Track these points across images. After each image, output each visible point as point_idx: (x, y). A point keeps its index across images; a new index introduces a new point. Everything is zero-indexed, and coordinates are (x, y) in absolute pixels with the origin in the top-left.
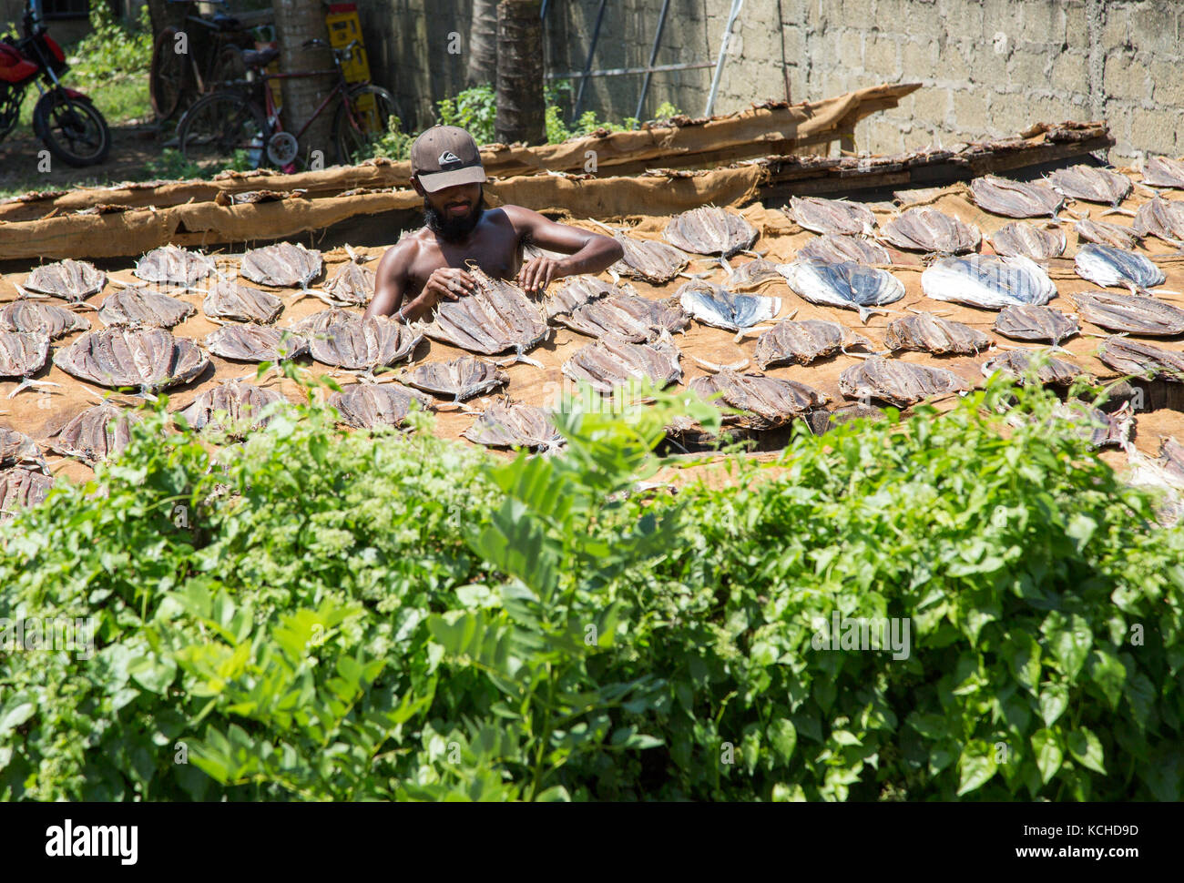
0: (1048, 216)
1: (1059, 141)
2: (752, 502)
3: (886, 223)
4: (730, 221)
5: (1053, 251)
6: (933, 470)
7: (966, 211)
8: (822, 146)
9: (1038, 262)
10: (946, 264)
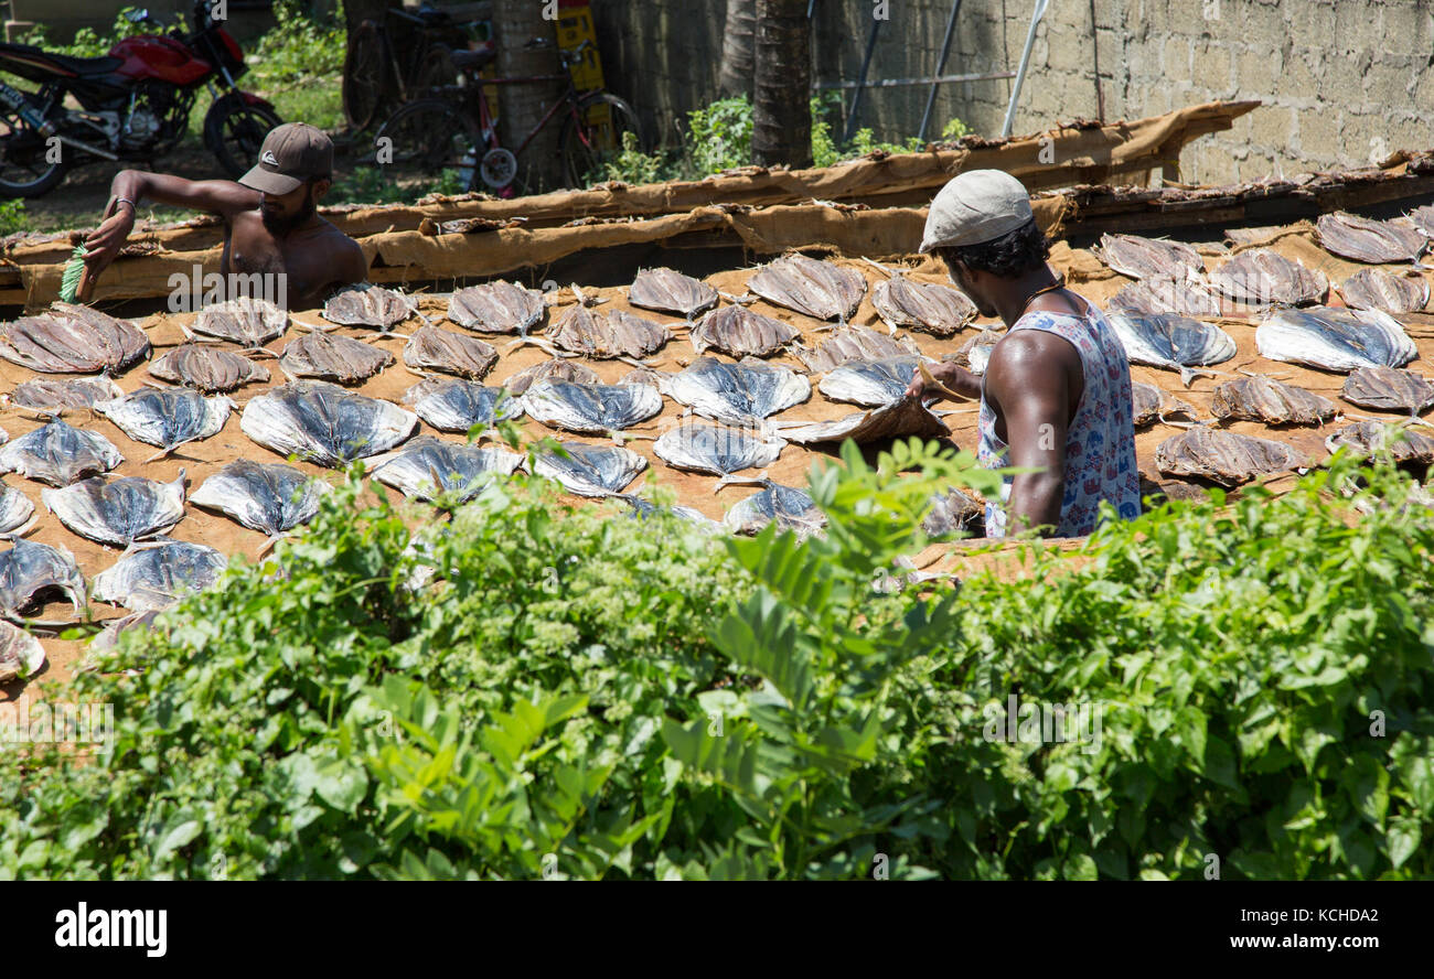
0: (1409, 261)
1: (1424, 172)
3: (1215, 266)
5: (1413, 304)
7: (1310, 254)
8: (1141, 174)
9: (1394, 316)
10: (1285, 318)
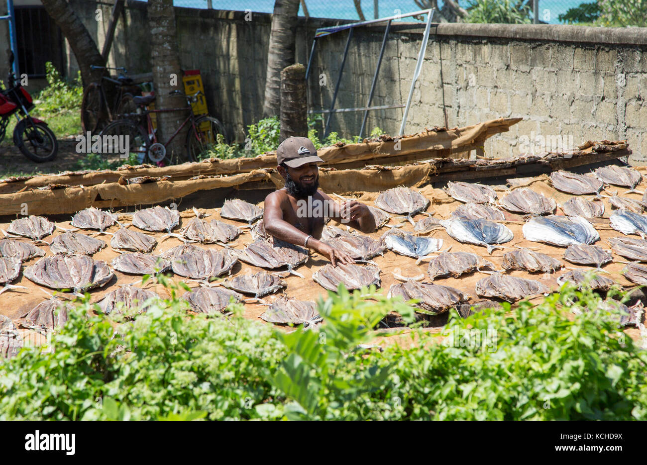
0: (594, 194)
1: (600, 151)
2: (426, 357)
3: (502, 196)
4: (414, 195)
5: (597, 214)
6: (530, 338)
7: (548, 191)
8: (466, 153)
9: (588, 220)
10: (536, 221)
